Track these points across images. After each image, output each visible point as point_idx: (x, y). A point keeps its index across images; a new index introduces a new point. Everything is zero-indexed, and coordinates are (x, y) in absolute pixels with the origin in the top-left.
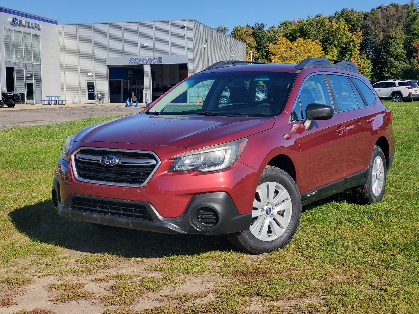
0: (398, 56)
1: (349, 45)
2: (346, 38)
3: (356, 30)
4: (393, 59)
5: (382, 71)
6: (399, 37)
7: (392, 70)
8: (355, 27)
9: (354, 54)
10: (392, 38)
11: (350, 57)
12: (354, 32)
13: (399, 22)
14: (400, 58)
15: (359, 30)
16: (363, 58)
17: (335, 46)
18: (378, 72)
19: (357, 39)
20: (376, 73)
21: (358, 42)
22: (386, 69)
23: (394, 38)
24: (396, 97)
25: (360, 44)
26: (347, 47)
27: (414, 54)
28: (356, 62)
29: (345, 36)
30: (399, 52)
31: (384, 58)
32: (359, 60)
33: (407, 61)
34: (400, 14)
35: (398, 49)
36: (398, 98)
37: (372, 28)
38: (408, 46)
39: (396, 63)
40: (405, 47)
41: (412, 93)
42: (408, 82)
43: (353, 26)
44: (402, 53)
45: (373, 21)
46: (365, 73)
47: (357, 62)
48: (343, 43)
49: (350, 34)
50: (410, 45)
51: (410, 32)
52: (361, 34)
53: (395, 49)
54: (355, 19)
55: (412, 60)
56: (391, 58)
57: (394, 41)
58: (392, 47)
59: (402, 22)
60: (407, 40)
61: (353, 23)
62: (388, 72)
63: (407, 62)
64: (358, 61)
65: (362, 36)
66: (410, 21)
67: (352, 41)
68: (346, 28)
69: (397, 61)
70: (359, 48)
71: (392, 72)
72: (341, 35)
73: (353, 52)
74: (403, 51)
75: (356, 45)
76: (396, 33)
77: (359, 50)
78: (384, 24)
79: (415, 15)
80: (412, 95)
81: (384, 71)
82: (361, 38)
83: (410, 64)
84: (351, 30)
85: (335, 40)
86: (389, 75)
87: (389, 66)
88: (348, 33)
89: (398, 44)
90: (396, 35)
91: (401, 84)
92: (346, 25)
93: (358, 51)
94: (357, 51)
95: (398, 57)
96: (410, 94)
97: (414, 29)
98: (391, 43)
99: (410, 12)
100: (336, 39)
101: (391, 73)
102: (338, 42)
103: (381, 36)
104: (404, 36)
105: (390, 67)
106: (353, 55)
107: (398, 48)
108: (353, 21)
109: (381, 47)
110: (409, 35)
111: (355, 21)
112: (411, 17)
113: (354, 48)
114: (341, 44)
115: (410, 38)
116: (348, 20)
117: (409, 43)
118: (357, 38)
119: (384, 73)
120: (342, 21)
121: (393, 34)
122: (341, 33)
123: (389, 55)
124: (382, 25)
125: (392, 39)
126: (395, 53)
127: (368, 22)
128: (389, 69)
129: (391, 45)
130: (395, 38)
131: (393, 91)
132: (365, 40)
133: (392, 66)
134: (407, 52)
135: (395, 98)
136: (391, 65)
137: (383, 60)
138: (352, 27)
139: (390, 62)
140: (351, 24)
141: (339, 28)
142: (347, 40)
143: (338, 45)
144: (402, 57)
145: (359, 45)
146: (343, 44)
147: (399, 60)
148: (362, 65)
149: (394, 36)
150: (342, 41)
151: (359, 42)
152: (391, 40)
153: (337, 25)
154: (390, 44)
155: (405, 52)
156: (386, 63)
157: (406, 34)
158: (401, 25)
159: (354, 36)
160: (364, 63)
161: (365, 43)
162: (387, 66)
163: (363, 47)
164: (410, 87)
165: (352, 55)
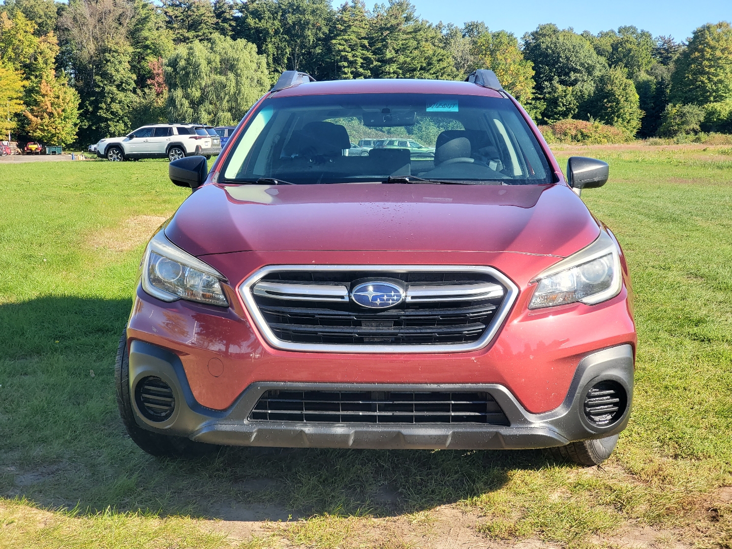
0: (122, 83)
1: (36, 59)
2: (29, 46)
3: (46, 33)
4: (114, 89)
5: (97, 108)
6: (121, 50)
7: (115, 107)
8: (44, 28)
9: (47, 76)
10: (110, 51)
11: (39, 81)
12: (43, 37)
13: (120, 24)
14: (125, 86)
15: (51, 34)
16: (63, 85)
17: (10, 59)
18: (91, 109)
19: (49, 50)
20: (87, 111)
21: (51, 55)
22: (103, 105)
23: (114, 51)
24: (176, 152)
25: (54, 58)
26: (31, 63)
27: (148, 80)
28: (50, 91)
29: (27, 43)
30: (124, 77)
31: (99, 86)
32: (55, 86)
33: (138, 91)
34: (120, 11)
35: (123, 72)
36: (179, 155)
37: (75, 31)
38: (137, 67)
39: (121, 96)
40: (133, 69)
41: (201, 147)
42: (193, 127)
43: (40, 25)
44: (129, 78)
45: (75, 19)
46: (69, 111)
47: (52, 91)
48: (25, 55)
49: (36, 40)
50: (140, 65)
51: (140, 43)
52: (55, 40)
53: (117, 71)
54: (42, 13)
55: (146, 90)
56: (111, 86)
57: (113, 56)
58: (111, 67)
59: (125, 25)
60: (135, 57)
61: (40, 21)
62: (107, 110)
63: (140, 95)
64: (53, 88)
65: (58, 44)
66: (137, 24)
67: (41, 53)
68: (28, 29)
69: (119, 91)
70: (54, 66)
71: (115, 110)
72: (19, 41)
73: (44, 73)
74: (130, 75)
75: (47, 60)
76: (117, 43)
77: (54, 69)
78: (95, 27)
79: (145, 14)
80: (202, 149)
81: (101, 108)
82: (57, 48)
83: (144, 98)
84: (37, 33)
85: (10, 50)
86: (110, 116)
87: (109, 100)
88: (32, 37)
89: (120, 62)
90: (117, 47)
91: (182, 131)
92: (29, 22)
93: (53, 72)
94: (50, 70)
95: (121, 85)
96: (198, 148)
97: (144, 38)
98: (110, 60)
99: (135, 8)
100: (11, 47)
101: (112, 113)
102: (16, 54)
103: (91, 47)
104: (131, 50)
105: (111, 102)
106: (45, 77)
107: (121, 70)
108: (40, 18)
109: (93, 66)
110: (138, 48)
111: (43, 17)
112: (139, 17)
113: (45, 65)
114: (21, 57)
115: (139, 53)
116: (29, 14)
117: (139, 62)
118: (50, 47)
119: (100, 113)
120: (20, 15)
121: (111, 45)
122: (21, 38)
123: (107, 81)
124: (91, 28)
125: (110, 53)
126: (117, 77)
127: (67, 20)
128: (108, 105)
129: (109, 63)
130: (116, 51)
131: (169, 142)
132: (62, 53)
133: (113, 100)
134: (138, 77)
135: (173, 155)
136: (112, 98)
137: (97, 90)
138: (39, 28)
139: (108, 93)
140: (36, 23)
141: (16, 28)
142: (32, 51)
143: (16, 59)
144: (129, 85)
145: (54, 60)
146: (24, 57)
147: (123, 90)
148: (61, 97)
149: (113, 49)
150: (22, 52)
151: (54, 55)
152: (109, 55)
153: (10, 22)
154: (107, 62)
155: (134, 77)
156: (102, 94)
157: (132, 45)
158: (123, 30)
159: (42, 43)
160: (65, 93)
161: (62, 58)
162: (106, 99)
163: (60, 64)
164: (196, 135)
165: (41, 78)
